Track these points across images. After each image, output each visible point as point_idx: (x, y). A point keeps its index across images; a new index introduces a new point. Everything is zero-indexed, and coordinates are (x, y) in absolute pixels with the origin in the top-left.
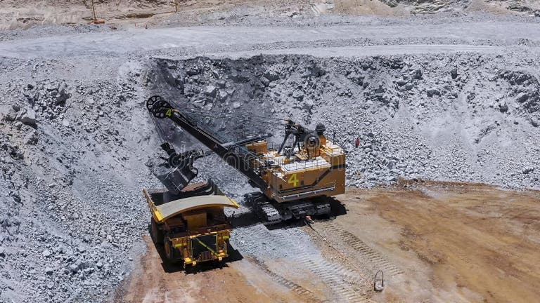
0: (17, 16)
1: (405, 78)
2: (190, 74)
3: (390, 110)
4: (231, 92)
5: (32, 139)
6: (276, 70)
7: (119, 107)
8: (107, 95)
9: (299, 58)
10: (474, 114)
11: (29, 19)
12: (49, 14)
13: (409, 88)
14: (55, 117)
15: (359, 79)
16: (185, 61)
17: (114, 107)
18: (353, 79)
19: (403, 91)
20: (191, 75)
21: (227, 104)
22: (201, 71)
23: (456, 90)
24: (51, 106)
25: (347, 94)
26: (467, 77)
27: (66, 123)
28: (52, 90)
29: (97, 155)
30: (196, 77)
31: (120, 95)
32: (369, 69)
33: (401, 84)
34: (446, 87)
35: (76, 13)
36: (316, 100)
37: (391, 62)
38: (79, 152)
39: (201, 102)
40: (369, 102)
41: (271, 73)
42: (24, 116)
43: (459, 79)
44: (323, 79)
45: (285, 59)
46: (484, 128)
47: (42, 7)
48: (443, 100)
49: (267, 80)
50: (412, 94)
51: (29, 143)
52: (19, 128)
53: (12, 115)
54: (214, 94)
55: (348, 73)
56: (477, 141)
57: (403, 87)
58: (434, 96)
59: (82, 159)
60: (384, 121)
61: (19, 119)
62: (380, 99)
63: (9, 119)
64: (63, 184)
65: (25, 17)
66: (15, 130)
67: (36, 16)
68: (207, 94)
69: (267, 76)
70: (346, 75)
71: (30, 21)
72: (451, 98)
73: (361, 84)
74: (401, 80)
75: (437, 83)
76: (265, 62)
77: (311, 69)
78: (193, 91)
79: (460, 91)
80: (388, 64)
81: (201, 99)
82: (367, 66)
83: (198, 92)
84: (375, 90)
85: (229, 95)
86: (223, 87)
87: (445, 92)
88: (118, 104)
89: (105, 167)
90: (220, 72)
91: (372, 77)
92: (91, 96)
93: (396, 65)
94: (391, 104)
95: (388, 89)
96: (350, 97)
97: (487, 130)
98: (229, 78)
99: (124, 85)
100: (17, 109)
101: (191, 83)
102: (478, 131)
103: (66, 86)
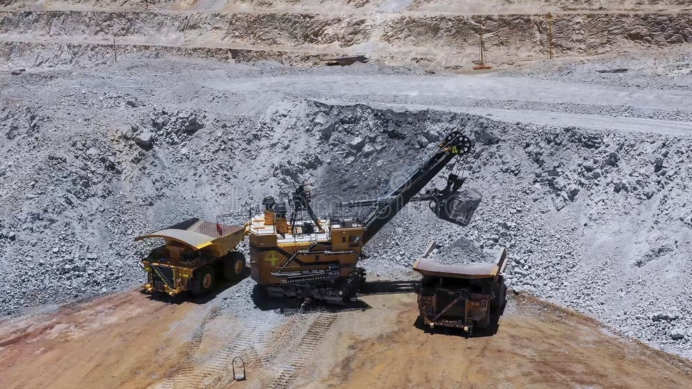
0: (413, 55)
1: (595, 162)
2: (343, 122)
3: (558, 201)
4: (379, 148)
5: (136, 158)
6: (438, 129)
7: (249, 144)
8: (242, 132)
9: (469, 119)
10: (655, 226)
11: (422, 59)
12: (442, 55)
13: (596, 176)
14: (177, 143)
15: (537, 154)
16: (343, 107)
17: (244, 145)
18: (529, 154)
19: (588, 178)
20: (343, 124)
21: (370, 160)
22: (355, 120)
23: (652, 187)
24: (176, 133)
25: (513, 171)
26: (676, 173)
27: (184, 151)
28: (183, 118)
29: (197, 186)
30: (346, 126)
31: (255, 133)
32: (553, 143)
33: (589, 169)
34: (638, 182)
35: (468, 56)
36: (474, 173)
37: (585, 138)
38: (180, 179)
39: (343, 154)
40: (537, 185)
41: (432, 132)
42: (137, 137)
43: (663, 174)
44: (493, 148)
45: (454, 117)
46: (657, 248)
47: (439, 46)
48: (629, 200)
49: (425, 140)
50: (597, 185)
51: (132, 161)
52: (131, 146)
53: (129, 135)
54: (359, 147)
55: (528, 145)
56: (639, 264)
57: (590, 174)
58: (623, 192)
59: (180, 186)
60: (543, 212)
61: (133, 139)
62: (551, 184)
63: (126, 138)
64: (141, 203)
65: (419, 57)
66: (127, 148)
67: (429, 57)
68: (351, 146)
69: (427, 135)
70: (525, 148)
71: (422, 61)
72: (641, 198)
73: (537, 161)
74: (590, 163)
75: (631, 175)
76: (429, 118)
77: (479, 134)
78: (339, 141)
79: (659, 191)
80: (580, 141)
81: (343, 150)
82: (553, 139)
83: (343, 143)
84: (549, 171)
85: (376, 150)
86: (373, 140)
87: (635, 189)
88: (249, 142)
89: (198, 198)
90: (375, 125)
91: (552, 154)
92: (222, 130)
93: (591, 142)
94: (564, 194)
95: (566, 173)
96: (516, 175)
97: (660, 251)
98: (384, 132)
99: (265, 124)
100: (134, 130)
101: (340, 132)
102: (646, 249)
103: (205, 117)
